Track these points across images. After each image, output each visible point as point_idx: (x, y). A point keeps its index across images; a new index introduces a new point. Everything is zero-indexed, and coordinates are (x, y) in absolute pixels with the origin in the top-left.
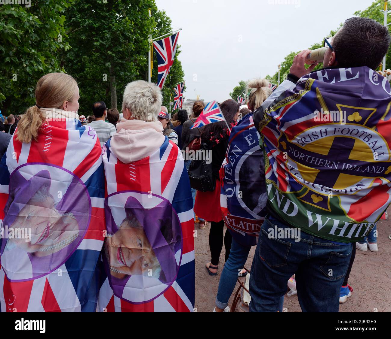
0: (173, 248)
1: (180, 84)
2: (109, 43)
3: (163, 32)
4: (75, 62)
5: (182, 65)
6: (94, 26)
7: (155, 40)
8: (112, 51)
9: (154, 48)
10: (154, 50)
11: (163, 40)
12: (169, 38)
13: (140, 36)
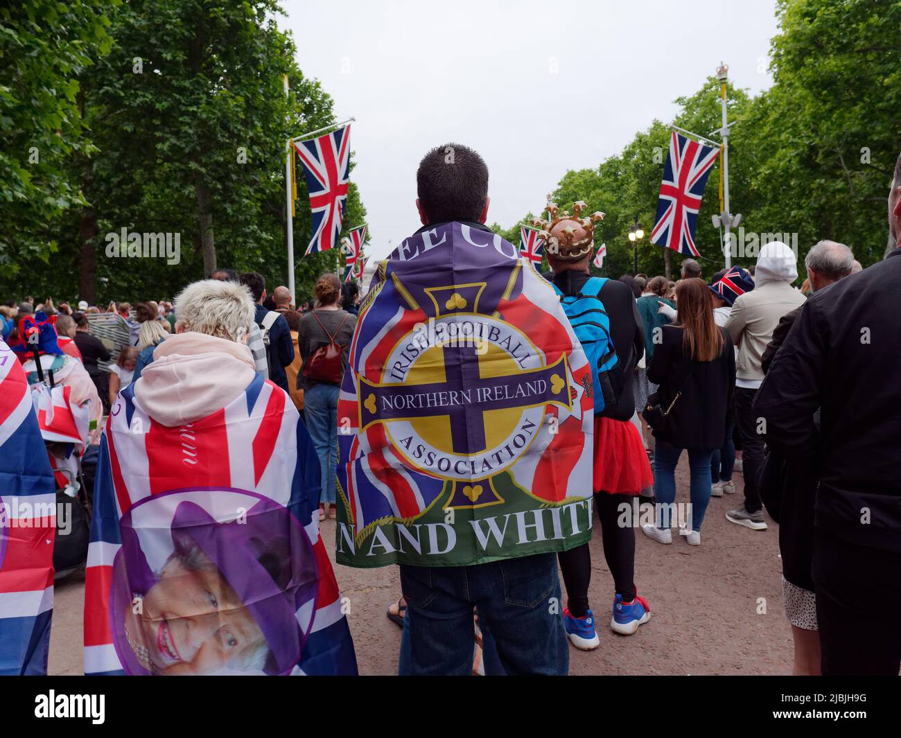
0: (293, 598)
1: (358, 231)
2: (192, 145)
3: (317, 124)
4: (115, 180)
5: (359, 190)
6: (157, 107)
7: (298, 141)
8: (199, 162)
9: (297, 158)
10: (298, 161)
11: (317, 141)
12: (328, 137)
13: (264, 132)
